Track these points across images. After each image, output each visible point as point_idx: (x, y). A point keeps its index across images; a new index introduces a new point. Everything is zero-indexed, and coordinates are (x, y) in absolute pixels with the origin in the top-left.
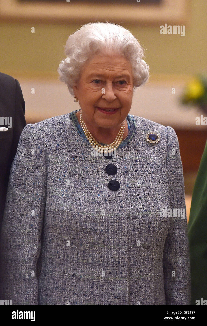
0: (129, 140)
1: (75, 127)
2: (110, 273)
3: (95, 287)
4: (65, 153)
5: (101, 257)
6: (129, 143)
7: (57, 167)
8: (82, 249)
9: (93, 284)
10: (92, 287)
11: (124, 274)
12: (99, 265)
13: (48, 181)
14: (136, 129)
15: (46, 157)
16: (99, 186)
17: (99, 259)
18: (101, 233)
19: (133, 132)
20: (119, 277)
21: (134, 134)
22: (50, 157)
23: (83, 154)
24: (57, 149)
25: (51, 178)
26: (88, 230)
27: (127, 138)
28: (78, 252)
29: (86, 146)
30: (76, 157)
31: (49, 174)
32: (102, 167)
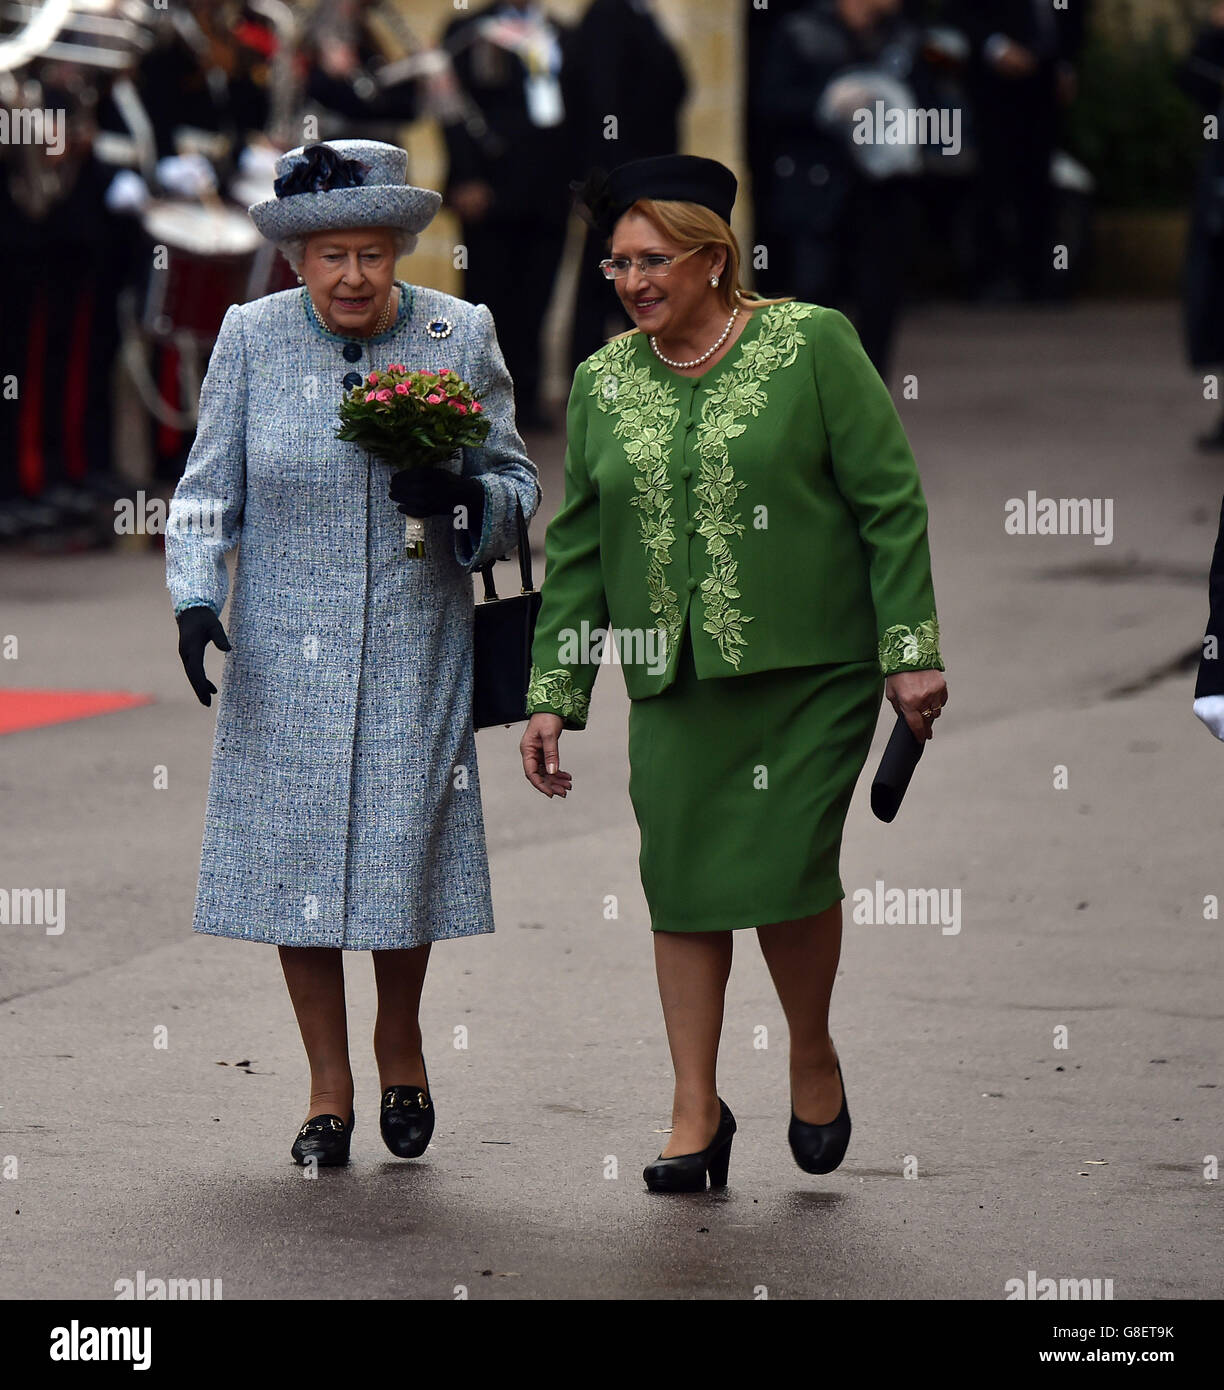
0: (396, 331)
1: (302, 309)
2: (339, 551)
3: (316, 572)
4: (280, 356)
5: (325, 526)
6: (394, 336)
7: (265, 380)
8: (295, 513)
9: (314, 568)
10: (312, 574)
11: (359, 554)
12: (323, 538)
13: (250, 404)
14: (412, 313)
15: (246, 364)
16: (328, 411)
17: (321, 528)
18: (324, 487)
19: (405, 317)
20: (352, 557)
21: (406, 321)
22: (254, 365)
23: (310, 357)
24: (267, 350)
25: (254, 399)
26: (301, 484)
27: (392, 329)
28: (290, 518)
29: (317, 341)
30: (297, 362)
31: (251, 393)
32: (339, 376)
